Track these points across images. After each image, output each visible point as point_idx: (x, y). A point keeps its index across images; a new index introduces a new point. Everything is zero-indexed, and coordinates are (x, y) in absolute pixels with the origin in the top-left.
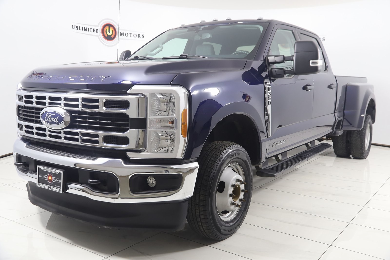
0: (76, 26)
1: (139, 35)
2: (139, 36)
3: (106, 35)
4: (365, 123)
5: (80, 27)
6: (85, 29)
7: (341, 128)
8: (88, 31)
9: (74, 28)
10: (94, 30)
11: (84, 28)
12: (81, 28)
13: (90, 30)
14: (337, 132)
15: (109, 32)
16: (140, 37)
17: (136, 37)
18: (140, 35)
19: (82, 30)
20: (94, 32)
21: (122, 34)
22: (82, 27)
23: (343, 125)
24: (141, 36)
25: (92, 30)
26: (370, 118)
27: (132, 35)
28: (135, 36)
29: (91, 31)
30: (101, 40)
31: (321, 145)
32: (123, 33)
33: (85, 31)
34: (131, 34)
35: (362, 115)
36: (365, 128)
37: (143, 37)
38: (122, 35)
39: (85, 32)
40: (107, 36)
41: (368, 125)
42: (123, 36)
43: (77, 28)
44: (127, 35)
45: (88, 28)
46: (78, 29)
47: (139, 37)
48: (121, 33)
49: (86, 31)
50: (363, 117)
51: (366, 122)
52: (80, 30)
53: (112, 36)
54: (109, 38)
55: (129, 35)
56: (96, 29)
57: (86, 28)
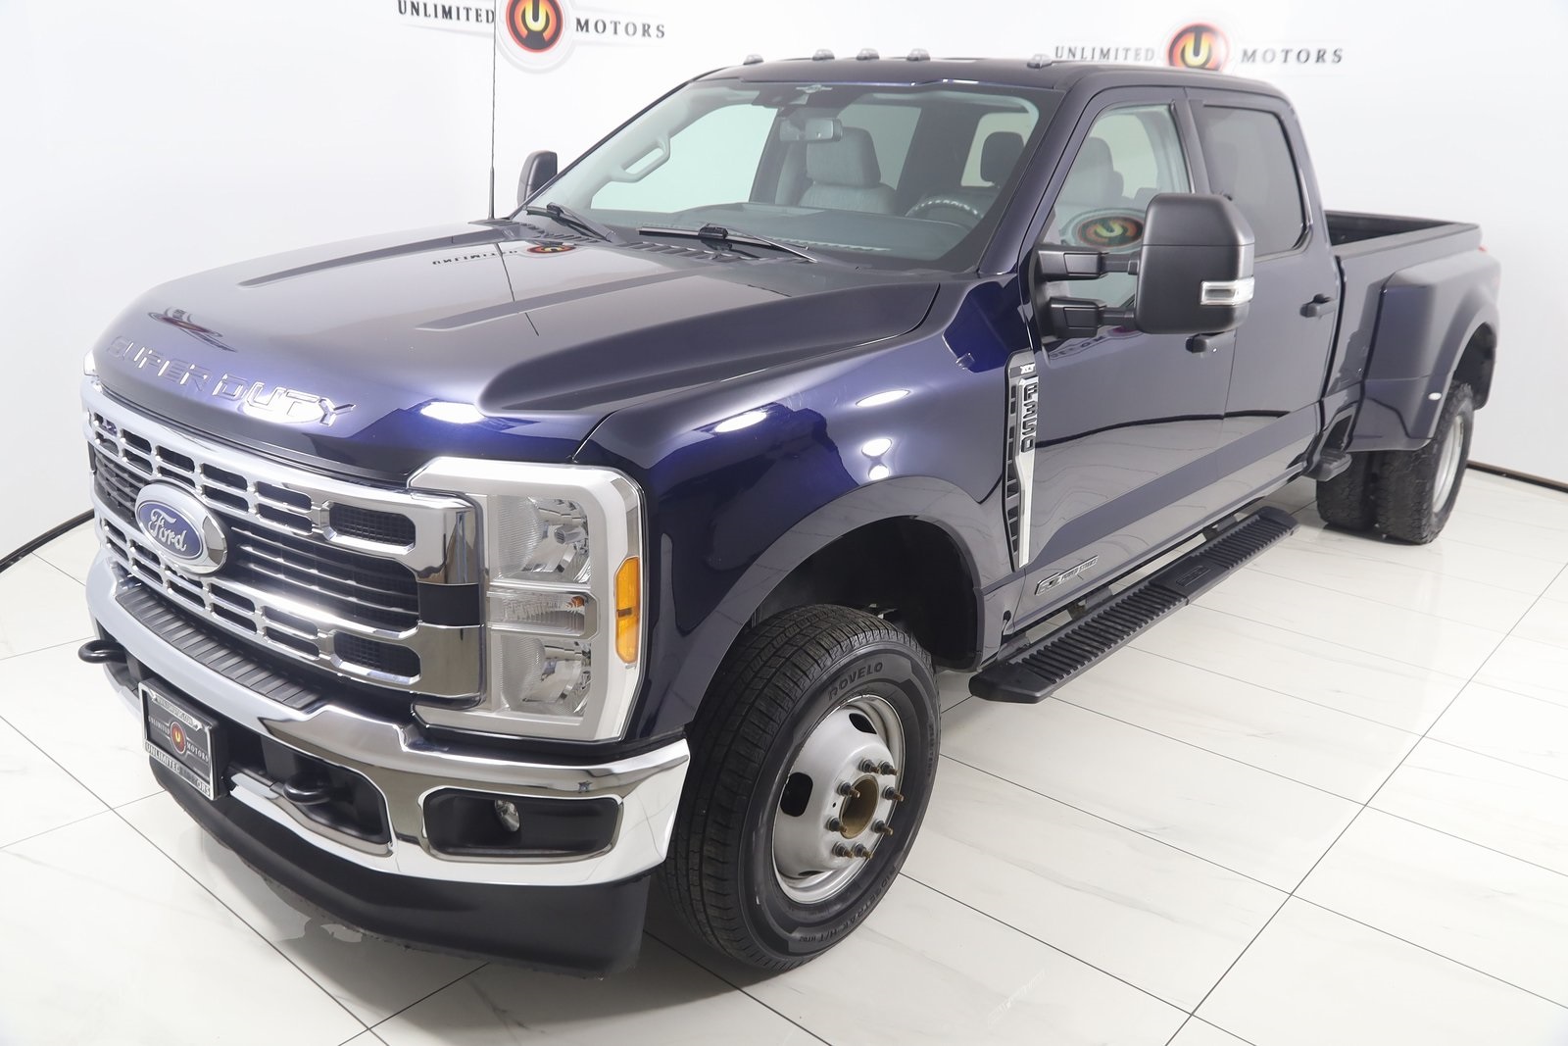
0: (413, 4)
1: (644, 26)
2: (646, 31)
3: (524, 32)
4: (1442, 417)
5: (425, 5)
6: (447, 13)
7: (1343, 445)
8: (458, 18)
9: (403, 11)
10: (478, 15)
11: (444, 7)
12: (431, 10)
13: (463, 13)
14: (1326, 466)
15: (536, 18)
16: (649, 35)
17: (634, 34)
18: (649, 27)
19: (436, 16)
20: (477, 20)
21: (582, 26)
22: (436, 6)
23: (1354, 434)
24: (653, 31)
25: (472, 14)
26: (1465, 396)
27: (621, 28)
28: (631, 29)
29: (468, 19)
30: (506, 50)
31: (1257, 521)
32: (587, 22)
33: (445, 20)
34: (615, 24)
35: (1435, 396)
36: (1440, 439)
37: (660, 34)
38: (582, 29)
39: (447, 21)
40: (528, 36)
41: (1458, 420)
42: (587, 30)
43: (415, 9)
44: (601, 27)
45: (458, 9)
46: (418, 14)
47: (644, 35)
48: (579, 21)
49: (451, 17)
50: (1437, 402)
51: (1447, 416)
52: (426, 15)
53: (547, 35)
54: (537, 42)
55: (610, 28)
56: (487, 12)
57: (450, 8)
